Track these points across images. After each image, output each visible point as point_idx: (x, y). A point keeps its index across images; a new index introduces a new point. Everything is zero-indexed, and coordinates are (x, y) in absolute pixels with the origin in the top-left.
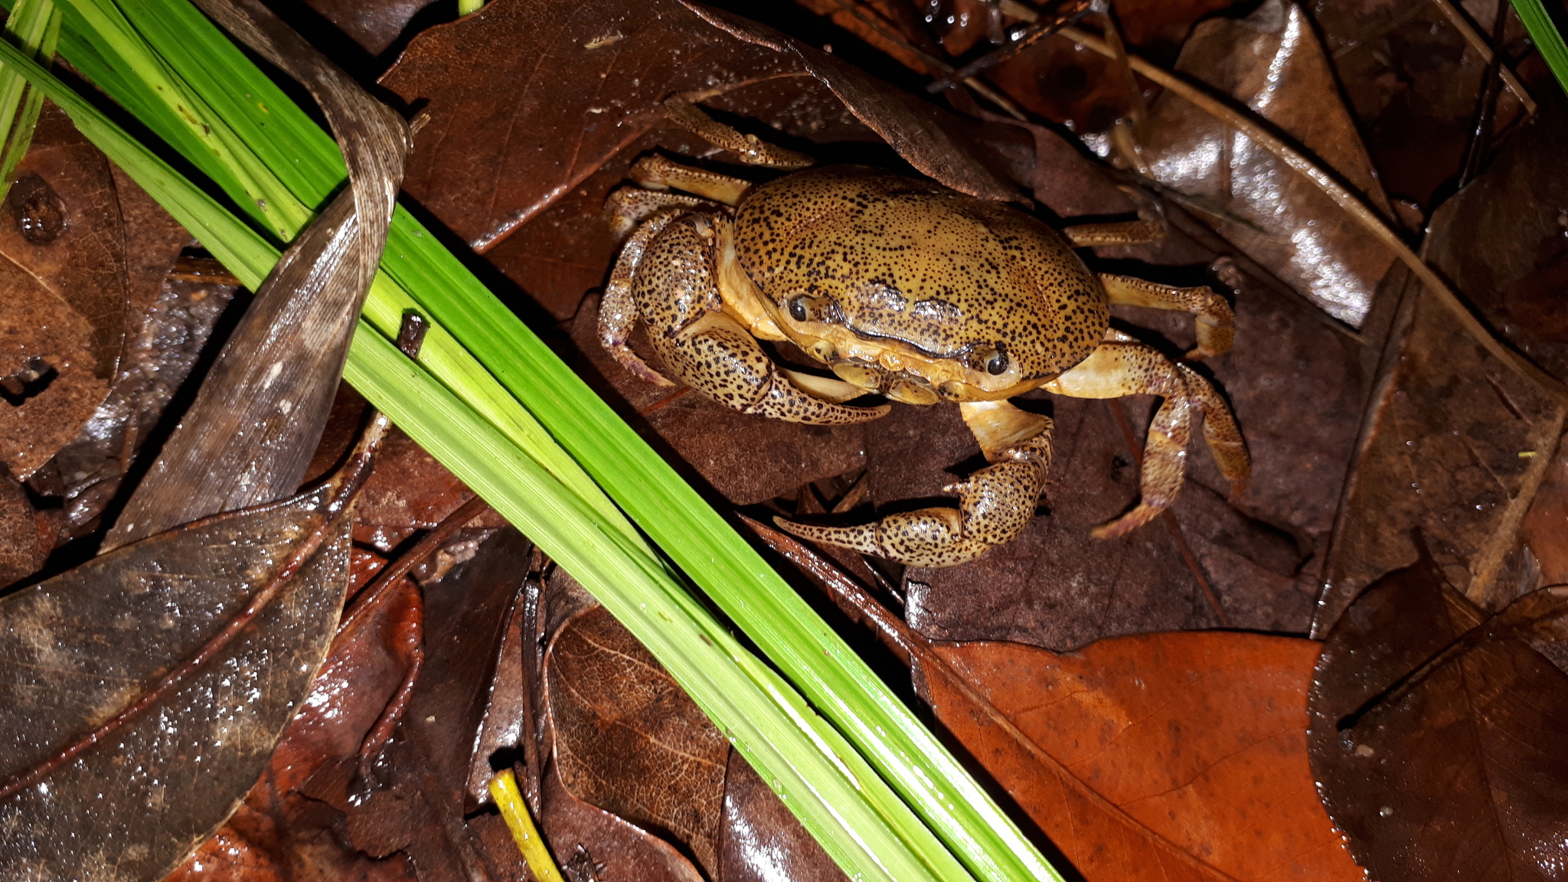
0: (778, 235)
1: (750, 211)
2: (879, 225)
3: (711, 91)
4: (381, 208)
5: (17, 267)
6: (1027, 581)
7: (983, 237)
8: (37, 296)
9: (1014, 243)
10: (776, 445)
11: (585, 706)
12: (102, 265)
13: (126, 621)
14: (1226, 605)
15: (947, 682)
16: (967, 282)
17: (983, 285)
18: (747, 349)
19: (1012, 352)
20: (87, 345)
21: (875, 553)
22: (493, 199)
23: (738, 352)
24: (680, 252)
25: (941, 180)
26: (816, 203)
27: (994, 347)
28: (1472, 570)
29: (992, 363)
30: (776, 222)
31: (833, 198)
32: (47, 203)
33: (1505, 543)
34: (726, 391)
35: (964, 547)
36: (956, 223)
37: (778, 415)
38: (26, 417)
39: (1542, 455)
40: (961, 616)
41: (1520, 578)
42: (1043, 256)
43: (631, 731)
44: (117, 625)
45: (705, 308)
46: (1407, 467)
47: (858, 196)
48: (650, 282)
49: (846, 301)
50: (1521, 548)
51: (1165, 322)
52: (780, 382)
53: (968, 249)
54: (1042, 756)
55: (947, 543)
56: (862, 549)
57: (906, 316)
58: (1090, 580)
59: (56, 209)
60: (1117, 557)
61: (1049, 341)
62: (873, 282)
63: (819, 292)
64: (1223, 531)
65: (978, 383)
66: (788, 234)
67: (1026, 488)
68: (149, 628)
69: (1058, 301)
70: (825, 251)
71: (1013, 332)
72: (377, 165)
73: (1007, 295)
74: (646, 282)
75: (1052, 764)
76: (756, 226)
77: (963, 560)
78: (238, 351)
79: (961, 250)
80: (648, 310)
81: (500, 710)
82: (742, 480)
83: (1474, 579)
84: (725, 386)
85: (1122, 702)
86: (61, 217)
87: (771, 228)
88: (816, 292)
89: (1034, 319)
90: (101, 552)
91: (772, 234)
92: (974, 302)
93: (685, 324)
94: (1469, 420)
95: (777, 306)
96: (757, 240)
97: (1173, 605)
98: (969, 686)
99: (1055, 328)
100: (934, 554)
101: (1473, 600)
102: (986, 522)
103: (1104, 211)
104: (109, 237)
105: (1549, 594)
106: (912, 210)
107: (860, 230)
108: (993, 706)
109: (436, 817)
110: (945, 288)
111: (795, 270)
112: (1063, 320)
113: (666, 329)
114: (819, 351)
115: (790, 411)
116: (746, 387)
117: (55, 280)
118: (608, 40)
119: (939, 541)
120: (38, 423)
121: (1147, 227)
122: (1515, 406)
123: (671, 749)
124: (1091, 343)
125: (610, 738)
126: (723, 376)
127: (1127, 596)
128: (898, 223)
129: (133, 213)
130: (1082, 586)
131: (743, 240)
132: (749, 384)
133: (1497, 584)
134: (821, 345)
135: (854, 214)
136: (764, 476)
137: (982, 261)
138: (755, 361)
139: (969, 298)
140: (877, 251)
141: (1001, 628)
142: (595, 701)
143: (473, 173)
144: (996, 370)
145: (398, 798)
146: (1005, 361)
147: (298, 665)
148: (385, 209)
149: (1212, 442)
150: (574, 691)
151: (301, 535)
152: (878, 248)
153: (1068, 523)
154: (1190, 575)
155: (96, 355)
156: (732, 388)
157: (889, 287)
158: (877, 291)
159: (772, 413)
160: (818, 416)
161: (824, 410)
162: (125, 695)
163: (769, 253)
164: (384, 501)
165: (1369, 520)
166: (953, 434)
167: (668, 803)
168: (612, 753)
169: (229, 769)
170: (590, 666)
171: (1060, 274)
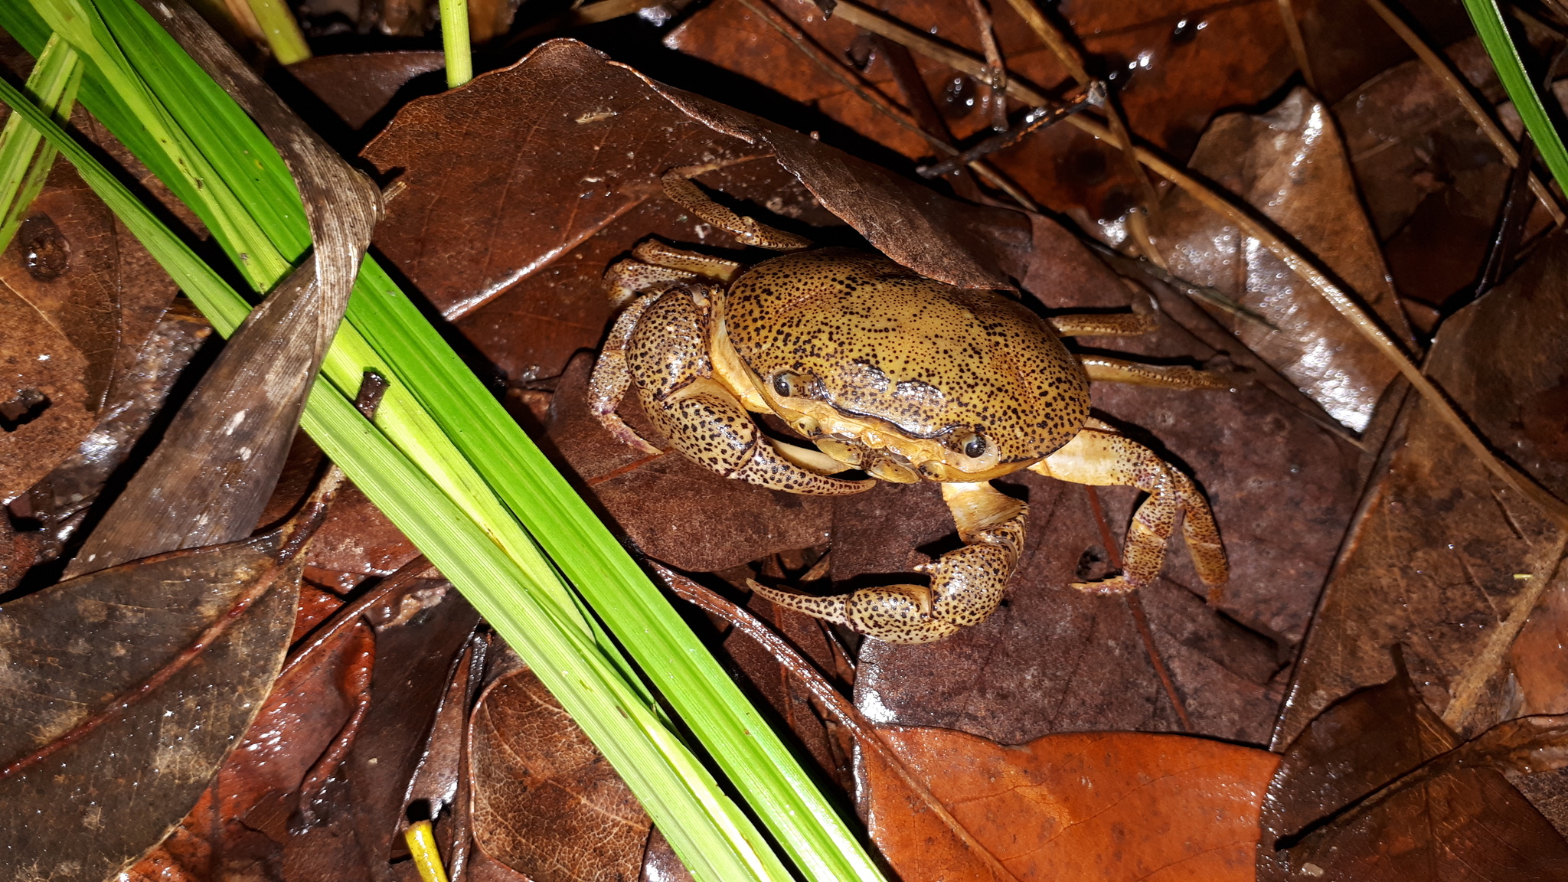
0: (767, 313)
1: (742, 289)
2: (865, 307)
3: (707, 166)
4: (343, 272)
5: (22, 300)
6: (982, 669)
7: (968, 323)
8: (39, 328)
9: (998, 330)
10: (743, 514)
11: (517, 762)
12: (99, 303)
13: (80, 647)
14: (1190, 709)
15: (886, 766)
16: (949, 366)
17: (964, 368)
18: (734, 415)
19: (991, 435)
20: (81, 378)
21: (843, 625)
22: (487, 260)
23: (724, 417)
24: (675, 319)
25: (916, 270)
26: (806, 284)
27: (973, 429)
28: (1451, 692)
29: (969, 446)
30: (766, 300)
31: (822, 280)
32: (53, 243)
33: (1488, 666)
34: (711, 455)
35: (932, 627)
36: (942, 308)
37: (761, 482)
38: (17, 443)
39: (1538, 579)
40: (912, 697)
41: (1502, 704)
42: (1027, 343)
43: (563, 791)
44: (70, 650)
45: (695, 374)
46: (1396, 580)
47: (848, 278)
48: (644, 346)
49: (830, 378)
50: (1507, 673)
51: (1153, 417)
52: (765, 449)
53: (952, 334)
54: (978, 849)
55: (915, 622)
56: (831, 619)
57: (888, 396)
58: (1044, 674)
59: (61, 248)
60: (1075, 653)
61: (1028, 426)
62: (856, 361)
63: (804, 369)
64: (1195, 633)
65: (957, 464)
66: (777, 312)
67: (996, 571)
68: (101, 654)
69: (1039, 387)
70: (812, 330)
71: (993, 416)
72: (343, 231)
73: (988, 380)
74: (640, 346)
75: (987, 858)
76: (747, 303)
77: (930, 640)
78: (204, 399)
79: (945, 335)
80: (640, 372)
81: (444, 757)
82: (705, 547)
83: (1452, 701)
84: (710, 450)
85: (1066, 799)
86: (65, 256)
87: (761, 306)
88: (800, 369)
89: (1014, 404)
90: (63, 579)
91: (762, 312)
92: (955, 385)
93: (675, 388)
94: (1467, 536)
95: (763, 381)
96: (747, 317)
97: (1130, 705)
98: (910, 772)
99: (1035, 413)
100: (902, 631)
101: (1448, 723)
102: (955, 603)
103: (1099, 304)
104: (107, 278)
105: (1530, 724)
106: (900, 295)
107: (848, 311)
108: (931, 793)
109: (364, 859)
110: (927, 370)
111: (782, 347)
112: (1043, 406)
113: (655, 391)
114: (802, 426)
115: (772, 479)
116: (729, 451)
117: (56, 314)
118: (599, 116)
119: (908, 620)
120: (28, 448)
121: (1138, 320)
122: (1517, 525)
123: (603, 812)
124: (1071, 430)
125: (539, 797)
126: (708, 440)
127: (1082, 693)
128: (884, 305)
129: (136, 255)
130: (1036, 680)
131: (733, 317)
132: (733, 449)
133: (1477, 708)
134: (804, 420)
135: (842, 295)
136: (728, 544)
137: (965, 345)
138: (740, 427)
139: (951, 381)
140: (863, 332)
141: (951, 714)
142: (529, 758)
143: (467, 233)
144: (973, 453)
145: (334, 835)
146: (983, 444)
147: (240, 701)
148: (348, 272)
149: (1190, 542)
150: (506, 747)
151: (252, 576)
152: (863, 329)
153: (1026, 617)
154: (1155, 676)
155: (88, 388)
156: (716, 453)
157: (872, 367)
158: (860, 371)
159: (755, 479)
160: (800, 485)
161: (806, 479)
162: (72, 718)
163: (757, 330)
164: (341, 547)
165: (1349, 632)
166: (918, 518)
167: (592, 865)
168: (538, 812)
169: (165, 796)
170: (530, 722)
171: (1042, 361)
